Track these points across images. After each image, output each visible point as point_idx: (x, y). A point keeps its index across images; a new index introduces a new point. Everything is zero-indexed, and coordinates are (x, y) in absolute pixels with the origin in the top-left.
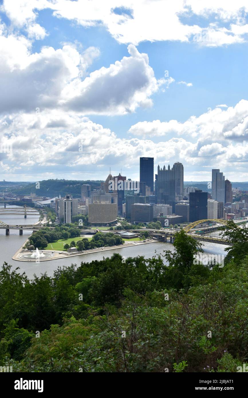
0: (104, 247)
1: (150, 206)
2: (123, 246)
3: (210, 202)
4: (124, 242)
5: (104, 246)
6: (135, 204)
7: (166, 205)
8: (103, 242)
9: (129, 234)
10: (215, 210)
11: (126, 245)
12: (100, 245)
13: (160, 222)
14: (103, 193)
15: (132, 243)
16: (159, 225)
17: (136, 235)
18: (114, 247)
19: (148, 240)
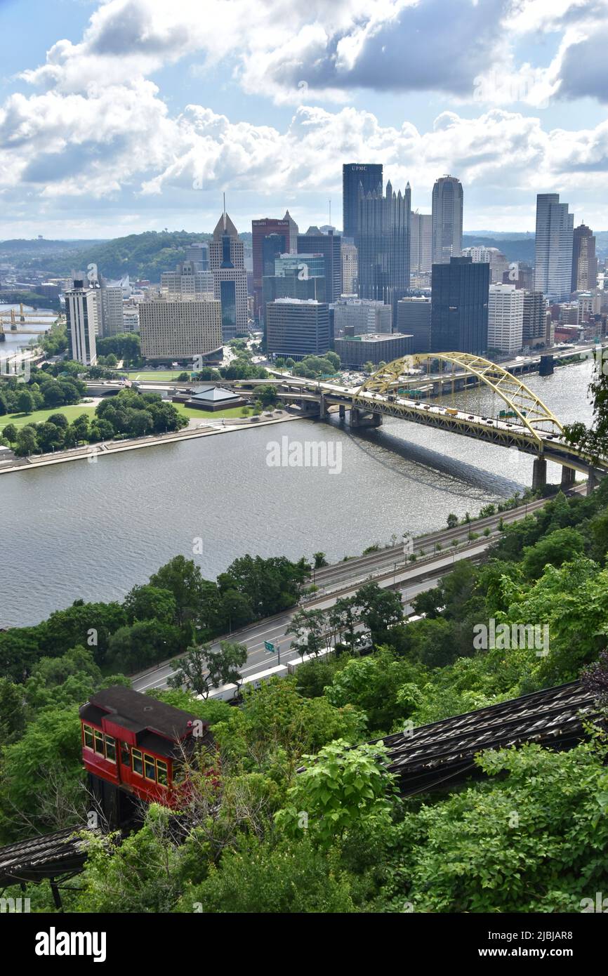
0: (108, 443)
1: (319, 306)
2: (178, 435)
3: (500, 292)
4: (185, 423)
5: (107, 438)
6: (278, 301)
7: (374, 303)
8: (111, 424)
9: (219, 394)
10: (513, 316)
11: (187, 433)
12: (99, 435)
13: (337, 356)
14: (189, 269)
15: (209, 424)
16: (328, 364)
17: (241, 399)
18: (142, 441)
19: (268, 413)
